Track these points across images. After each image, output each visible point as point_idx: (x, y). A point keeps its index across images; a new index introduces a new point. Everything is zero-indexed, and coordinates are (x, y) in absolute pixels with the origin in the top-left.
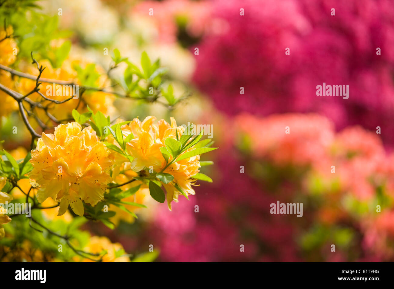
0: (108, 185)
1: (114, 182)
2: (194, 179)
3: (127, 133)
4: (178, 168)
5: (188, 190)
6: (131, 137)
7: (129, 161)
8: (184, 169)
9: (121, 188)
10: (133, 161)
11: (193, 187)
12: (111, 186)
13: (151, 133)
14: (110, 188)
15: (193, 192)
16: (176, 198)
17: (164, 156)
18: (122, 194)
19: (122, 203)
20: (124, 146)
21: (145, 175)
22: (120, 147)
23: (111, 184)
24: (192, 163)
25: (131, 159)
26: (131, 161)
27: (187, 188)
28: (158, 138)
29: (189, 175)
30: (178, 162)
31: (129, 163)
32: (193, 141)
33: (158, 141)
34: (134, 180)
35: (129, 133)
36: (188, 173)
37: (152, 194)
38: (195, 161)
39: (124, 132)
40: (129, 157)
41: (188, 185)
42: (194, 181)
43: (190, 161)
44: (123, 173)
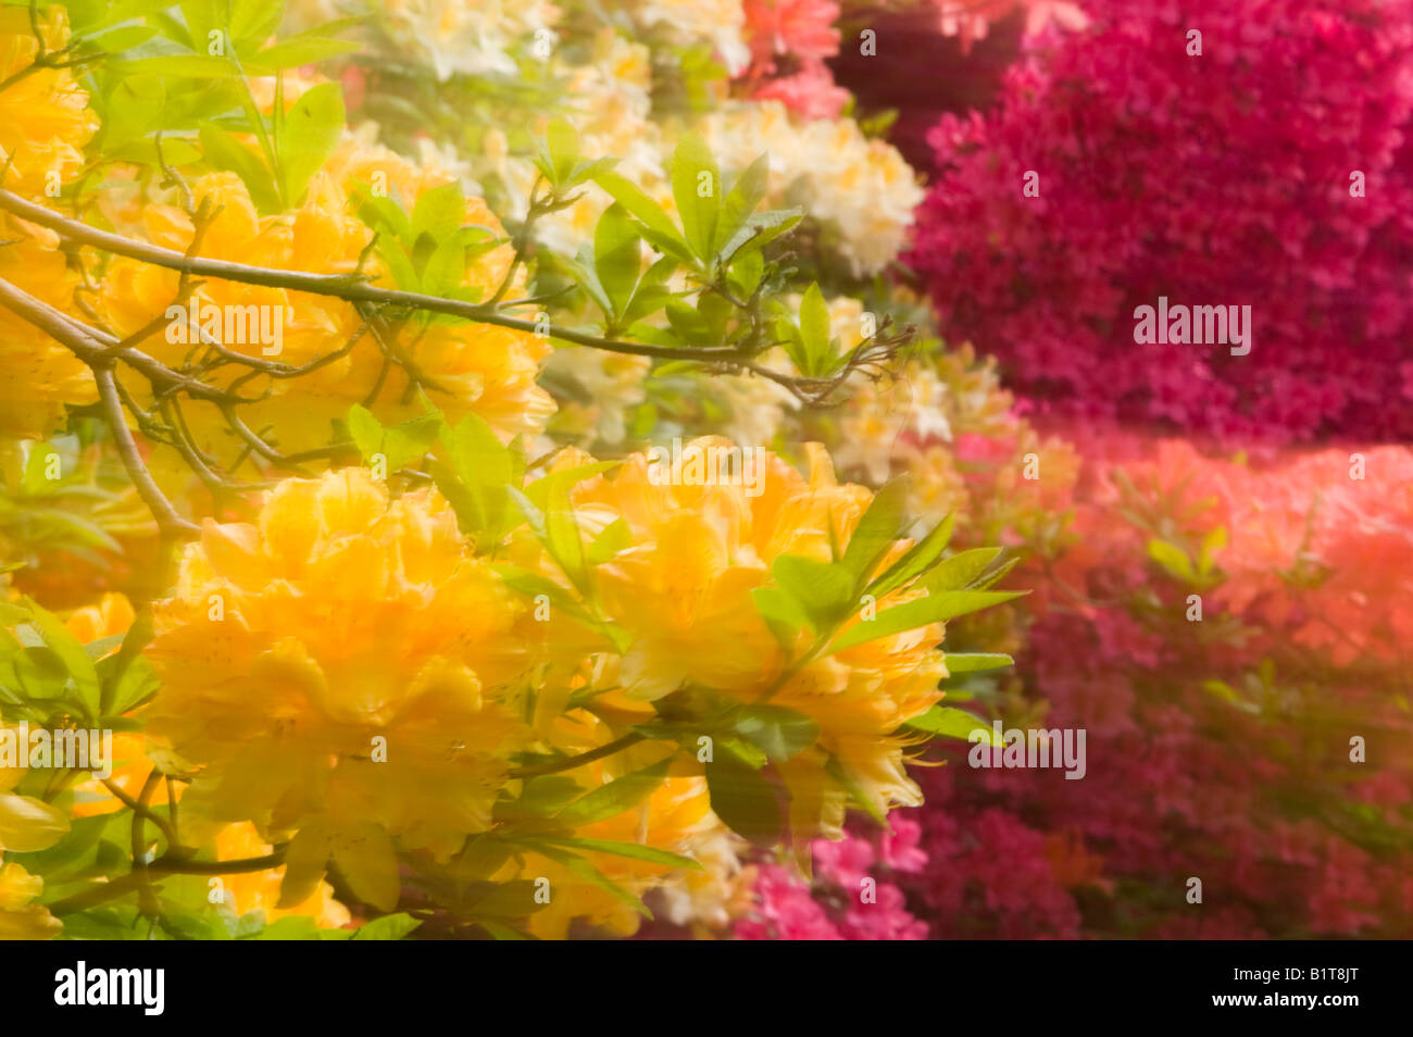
0: (513, 759)
1: (540, 748)
2: (916, 733)
3: (597, 519)
4: (840, 687)
5: (887, 787)
6: (616, 536)
7: (611, 648)
8: (871, 686)
9: (577, 775)
10: (629, 649)
11: (912, 772)
12: (528, 764)
13: (711, 517)
14: (522, 775)
15: (910, 794)
16: (835, 823)
17: (774, 627)
18: (579, 805)
19: (576, 845)
20: (585, 581)
21: (689, 716)
22: (567, 586)
23: (529, 758)
24: (906, 656)
25: (623, 640)
26: (623, 645)
27: (883, 777)
28: (746, 539)
29: (892, 716)
30: (843, 656)
31: (614, 658)
32: (906, 559)
33: (746, 558)
34: (633, 738)
35: (608, 518)
36: (886, 705)
37: (724, 804)
38: (922, 646)
39: (587, 514)
40: (614, 632)
41: (891, 761)
42: (917, 742)
43: (898, 649)
44: (588, 702)
